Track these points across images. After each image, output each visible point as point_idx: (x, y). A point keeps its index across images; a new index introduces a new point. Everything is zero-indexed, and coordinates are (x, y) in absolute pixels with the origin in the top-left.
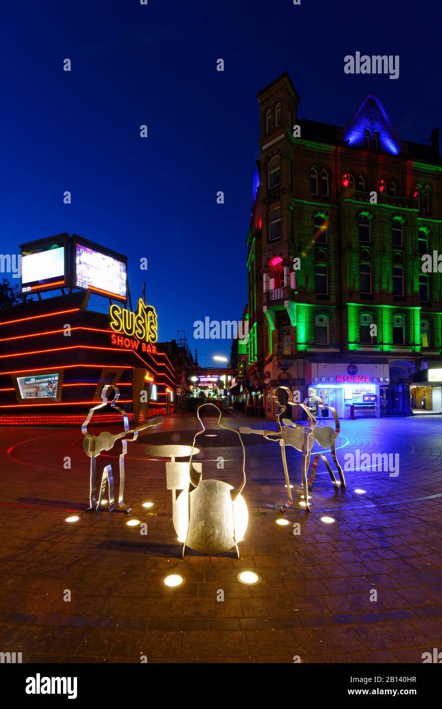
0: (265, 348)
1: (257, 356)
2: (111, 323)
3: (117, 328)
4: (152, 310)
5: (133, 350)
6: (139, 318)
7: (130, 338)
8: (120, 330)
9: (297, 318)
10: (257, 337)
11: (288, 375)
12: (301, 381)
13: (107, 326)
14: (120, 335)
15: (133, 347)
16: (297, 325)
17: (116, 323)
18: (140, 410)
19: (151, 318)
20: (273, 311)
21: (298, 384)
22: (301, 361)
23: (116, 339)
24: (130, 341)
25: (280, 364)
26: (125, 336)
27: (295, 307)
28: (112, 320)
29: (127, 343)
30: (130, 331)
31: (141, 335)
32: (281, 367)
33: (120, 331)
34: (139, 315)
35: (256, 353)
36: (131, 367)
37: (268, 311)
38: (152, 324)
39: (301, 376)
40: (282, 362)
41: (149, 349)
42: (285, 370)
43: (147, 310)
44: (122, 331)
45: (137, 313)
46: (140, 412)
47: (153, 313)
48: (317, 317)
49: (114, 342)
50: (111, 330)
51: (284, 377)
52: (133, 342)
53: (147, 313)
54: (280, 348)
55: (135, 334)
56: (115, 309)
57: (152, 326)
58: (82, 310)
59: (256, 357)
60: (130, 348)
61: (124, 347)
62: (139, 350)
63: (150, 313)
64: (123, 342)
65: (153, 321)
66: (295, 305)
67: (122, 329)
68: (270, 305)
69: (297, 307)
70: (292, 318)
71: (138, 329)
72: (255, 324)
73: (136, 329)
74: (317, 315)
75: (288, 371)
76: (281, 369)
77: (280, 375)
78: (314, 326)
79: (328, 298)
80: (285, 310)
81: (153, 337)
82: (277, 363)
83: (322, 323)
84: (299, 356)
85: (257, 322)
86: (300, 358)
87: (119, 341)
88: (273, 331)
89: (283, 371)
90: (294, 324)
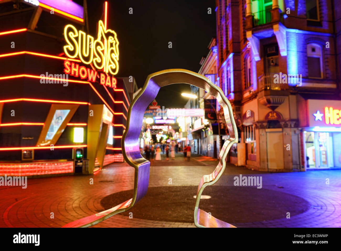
0: (243, 83)
1: (234, 92)
2: (65, 47)
3: (72, 53)
4: (113, 35)
5: (90, 82)
6: (98, 44)
7: (88, 67)
8: (75, 56)
9: (288, 47)
10: (234, 70)
11: (278, 115)
12: (294, 122)
13: (60, 51)
14: (76, 63)
15: (90, 78)
16: (288, 55)
17: (71, 48)
18: (96, 157)
19: (112, 45)
20: (258, 37)
21: (291, 125)
22: (293, 98)
23: (70, 66)
24: (87, 70)
25: (269, 101)
26: (81, 64)
27: (284, 33)
28: (66, 44)
29: (83, 73)
30: (87, 59)
31: (100, 64)
32: (269, 105)
33: (76, 59)
34: (99, 40)
35: (232, 89)
36: (86, 103)
37: (253, 37)
38: (112, 51)
39: (294, 116)
40: (271, 98)
41: (108, 82)
42: (273, 108)
43: (108, 35)
44: (78, 58)
45: (96, 38)
46: (95, 160)
47: (115, 40)
48: (309, 47)
49: (67, 70)
50: (65, 56)
51: (273, 116)
52: (90, 72)
53: (107, 38)
54: (268, 81)
55: (92, 62)
56: (70, 30)
57: (113, 54)
58: (29, 30)
59: (232, 95)
60: (86, 79)
61: (79, 78)
62: (97, 83)
63: (111, 39)
64: (79, 71)
65: (114, 48)
66: (284, 31)
67: (78, 56)
68: (255, 30)
69: (287, 33)
70: (282, 46)
71: (96, 57)
72: (231, 56)
73: (95, 56)
74: (308, 43)
75: (277, 110)
76: (269, 107)
77: (268, 115)
78: (306, 56)
79: (319, 24)
80: (274, 37)
81: (114, 68)
82: (265, 100)
83: (314, 53)
84: (291, 91)
85: (233, 52)
86: (292, 94)
87: (73, 69)
88: (257, 62)
89: (270, 110)
90: (283, 54)
